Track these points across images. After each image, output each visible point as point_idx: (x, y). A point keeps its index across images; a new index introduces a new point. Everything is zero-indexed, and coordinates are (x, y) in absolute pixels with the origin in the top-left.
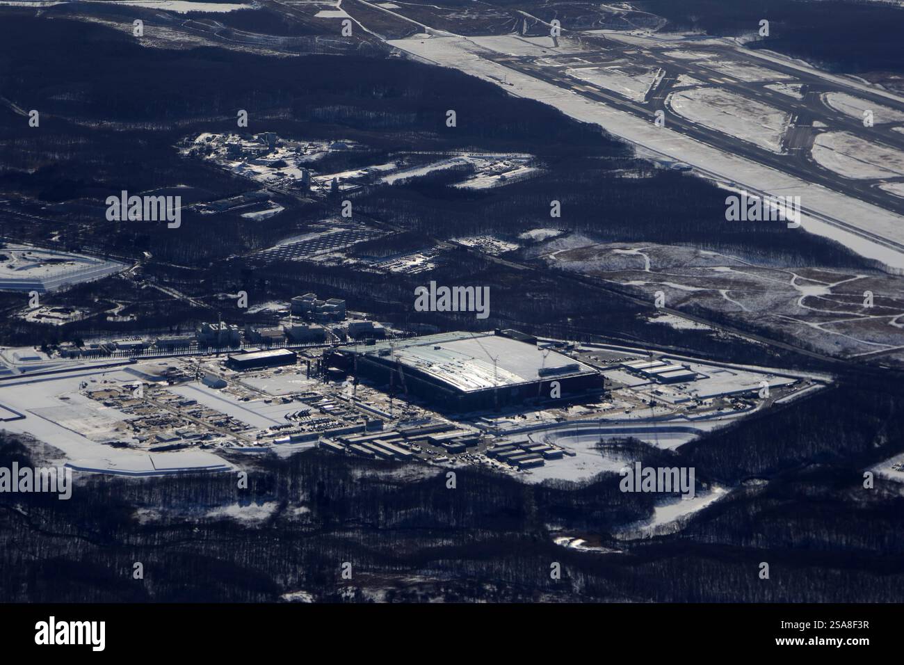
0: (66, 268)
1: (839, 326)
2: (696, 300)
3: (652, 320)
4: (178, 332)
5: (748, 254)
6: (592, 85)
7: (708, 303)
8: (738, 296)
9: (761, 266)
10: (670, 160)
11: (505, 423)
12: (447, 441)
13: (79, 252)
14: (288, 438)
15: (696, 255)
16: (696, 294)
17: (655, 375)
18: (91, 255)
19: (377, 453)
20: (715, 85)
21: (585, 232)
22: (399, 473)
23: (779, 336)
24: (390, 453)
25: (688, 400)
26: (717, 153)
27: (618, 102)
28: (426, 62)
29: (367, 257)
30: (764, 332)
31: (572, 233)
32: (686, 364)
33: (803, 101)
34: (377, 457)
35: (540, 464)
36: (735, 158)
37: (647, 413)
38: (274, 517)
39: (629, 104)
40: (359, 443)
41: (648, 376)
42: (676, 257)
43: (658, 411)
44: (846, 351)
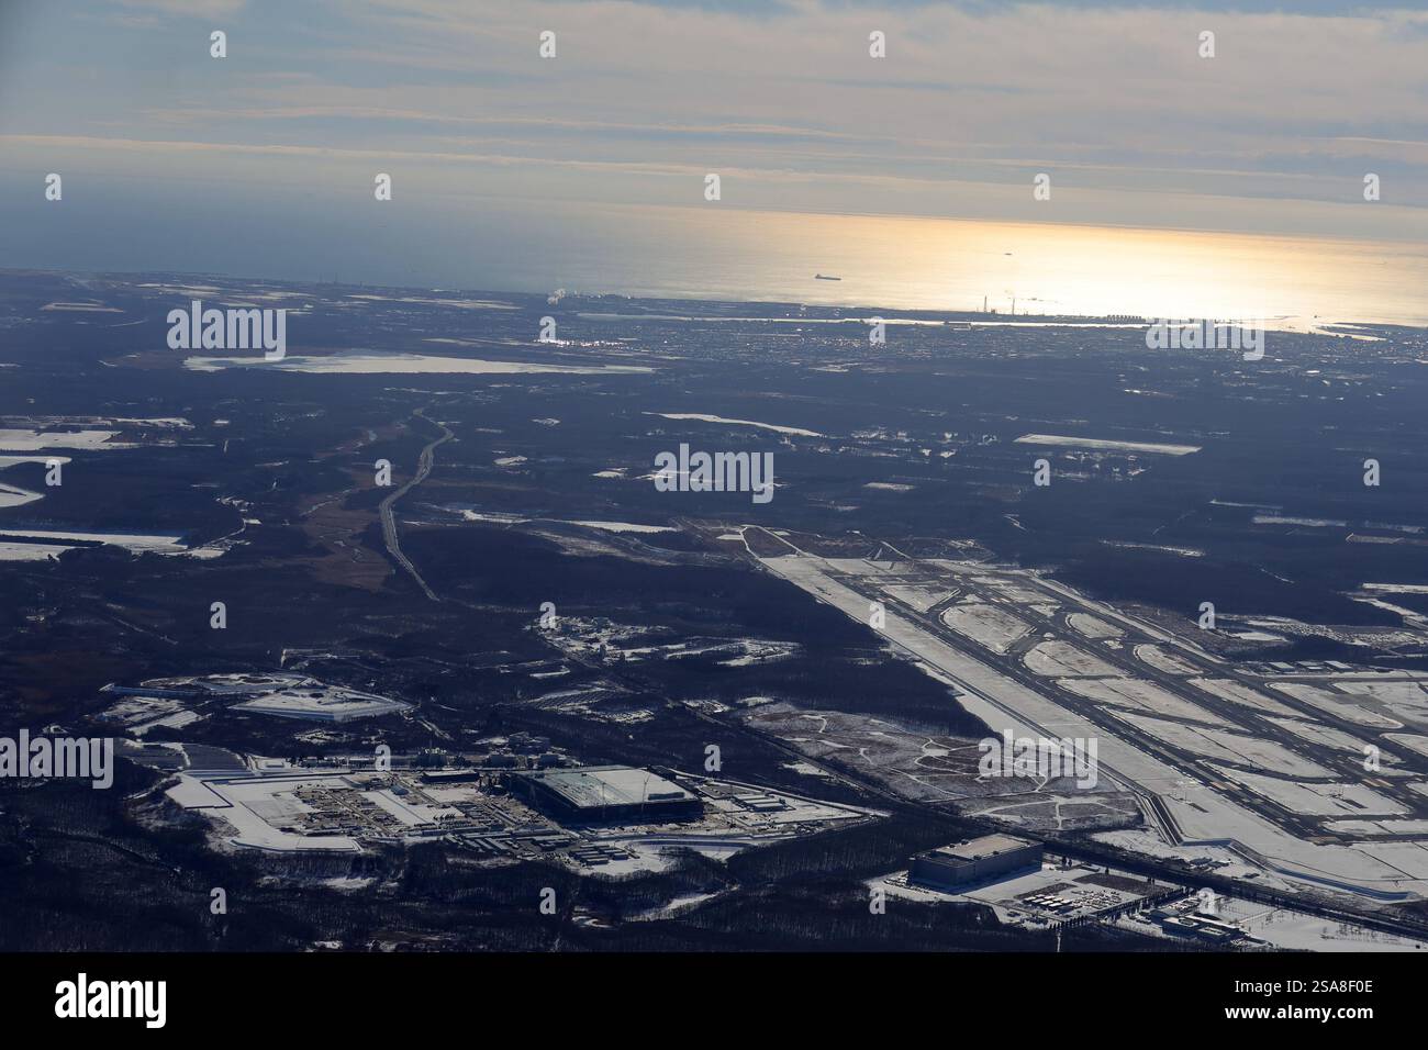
0: (364, 705)
1: (931, 779)
2: (836, 755)
3: (787, 766)
4: (405, 754)
5: (907, 724)
6: (894, 598)
7: (844, 758)
8: (872, 753)
9: (914, 733)
10: (909, 653)
11: (604, 833)
12: (545, 842)
13: (381, 695)
14: (420, 832)
15: (866, 722)
16: (840, 750)
17: (751, 805)
18: (388, 697)
19: (482, 847)
20: (991, 603)
21: (793, 701)
22: (485, 863)
23: (878, 783)
24: (490, 847)
25: (764, 824)
26: (950, 651)
27: (904, 610)
28: (778, 575)
29: (603, 710)
30: (868, 780)
31: (780, 701)
32: (783, 798)
33: (1052, 619)
34: (481, 850)
35: (606, 863)
36: (963, 655)
37: (724, 832)
38: (370, 888)
39: (912, 613)
40: (472, 839)
41: (746, 805)
42: (849, 723)
43: (734, 831)
44: (926, 798)
